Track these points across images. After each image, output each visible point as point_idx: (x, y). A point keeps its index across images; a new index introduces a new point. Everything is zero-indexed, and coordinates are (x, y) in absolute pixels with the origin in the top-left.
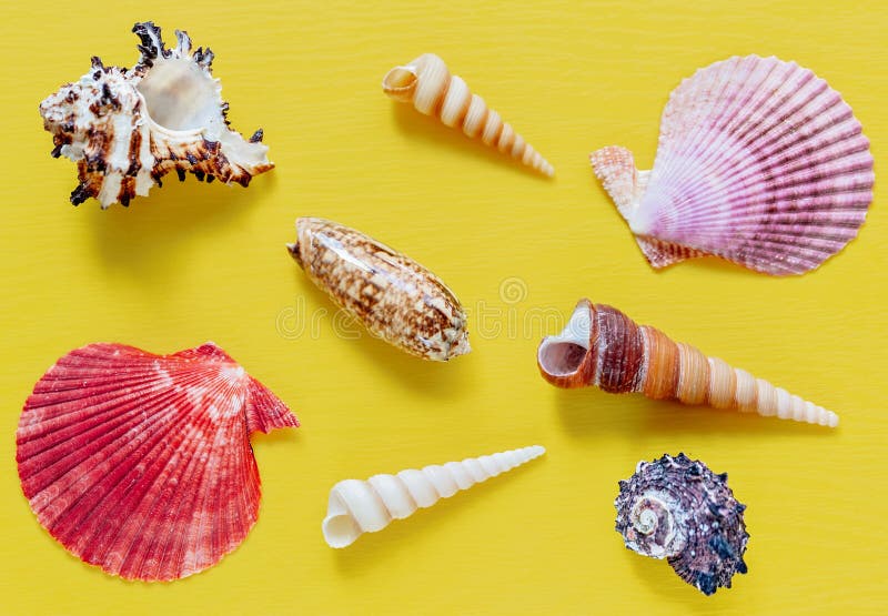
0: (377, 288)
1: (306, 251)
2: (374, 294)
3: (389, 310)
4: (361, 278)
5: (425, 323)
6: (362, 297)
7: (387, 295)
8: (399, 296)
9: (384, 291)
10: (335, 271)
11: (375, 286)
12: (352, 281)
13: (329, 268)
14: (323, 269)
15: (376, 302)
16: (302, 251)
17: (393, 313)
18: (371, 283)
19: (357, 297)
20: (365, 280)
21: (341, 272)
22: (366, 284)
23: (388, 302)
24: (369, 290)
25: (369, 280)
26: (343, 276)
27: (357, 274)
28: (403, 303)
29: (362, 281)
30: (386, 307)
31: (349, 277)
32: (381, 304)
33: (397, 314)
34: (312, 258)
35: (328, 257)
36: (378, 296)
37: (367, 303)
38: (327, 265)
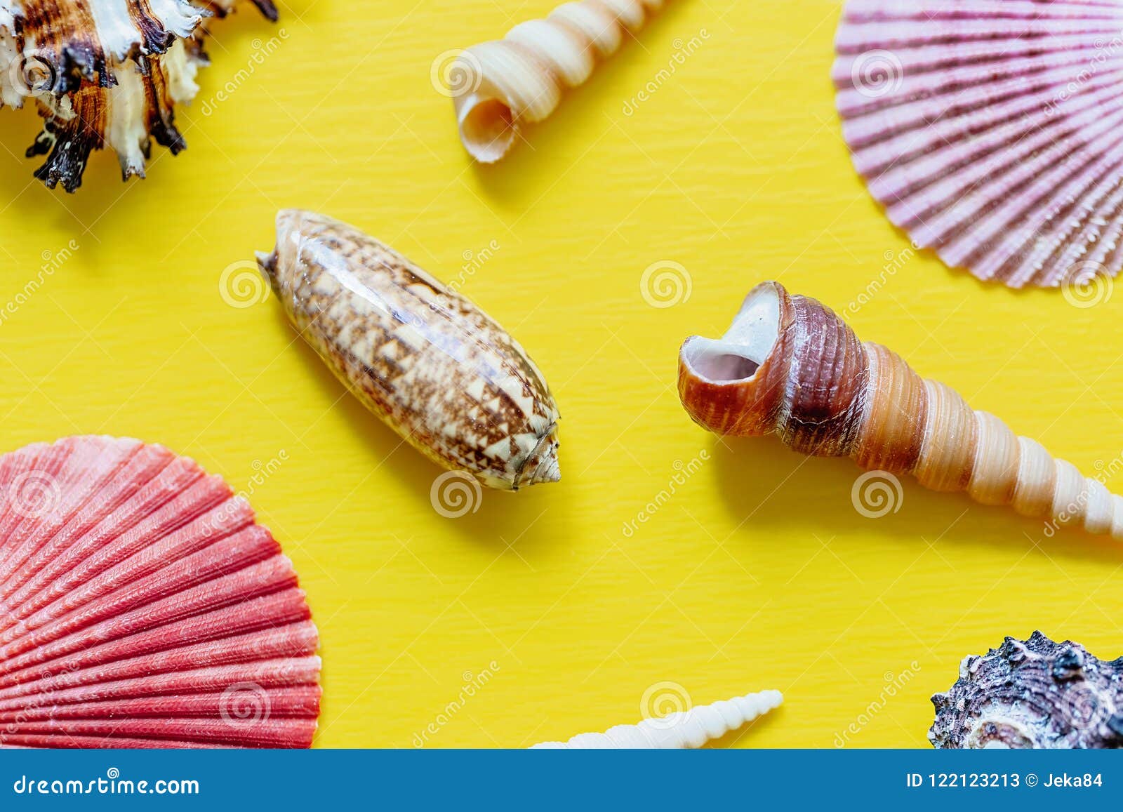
0: (405, 349)
1: (289, 267)
2: (399, 358)
3: (421, 391)
4: (378, 327)
5: (484, 420)
6: (376, 360)
7: (421, 363)
8: (442, 367)
9: (416, 354)
10: (334, 311)
11: (401, 344)
12: (362, 330)
13: (325, 302)
14: (314, 304)
15: (401, 372)
16: (281, 267)
17: (429, 396)
18: (395, 337)
19: (368, 360)
20: (385, 331)
21: (345, 313)
22: (386, 338)
23: (421, 376)
24: (390, 350)
25: (391, 333)
26: (347, 319)
27: (372, 319)
28: (449, 380)
29: (379, 333)
30: (417, 382)
31: (358, 322)
32: (409, 377)
33: (434, 399)
34: (296, 282)
35: (323, 284)
36: (405, 363)
37: (383, 373)
38: (322, 297)
